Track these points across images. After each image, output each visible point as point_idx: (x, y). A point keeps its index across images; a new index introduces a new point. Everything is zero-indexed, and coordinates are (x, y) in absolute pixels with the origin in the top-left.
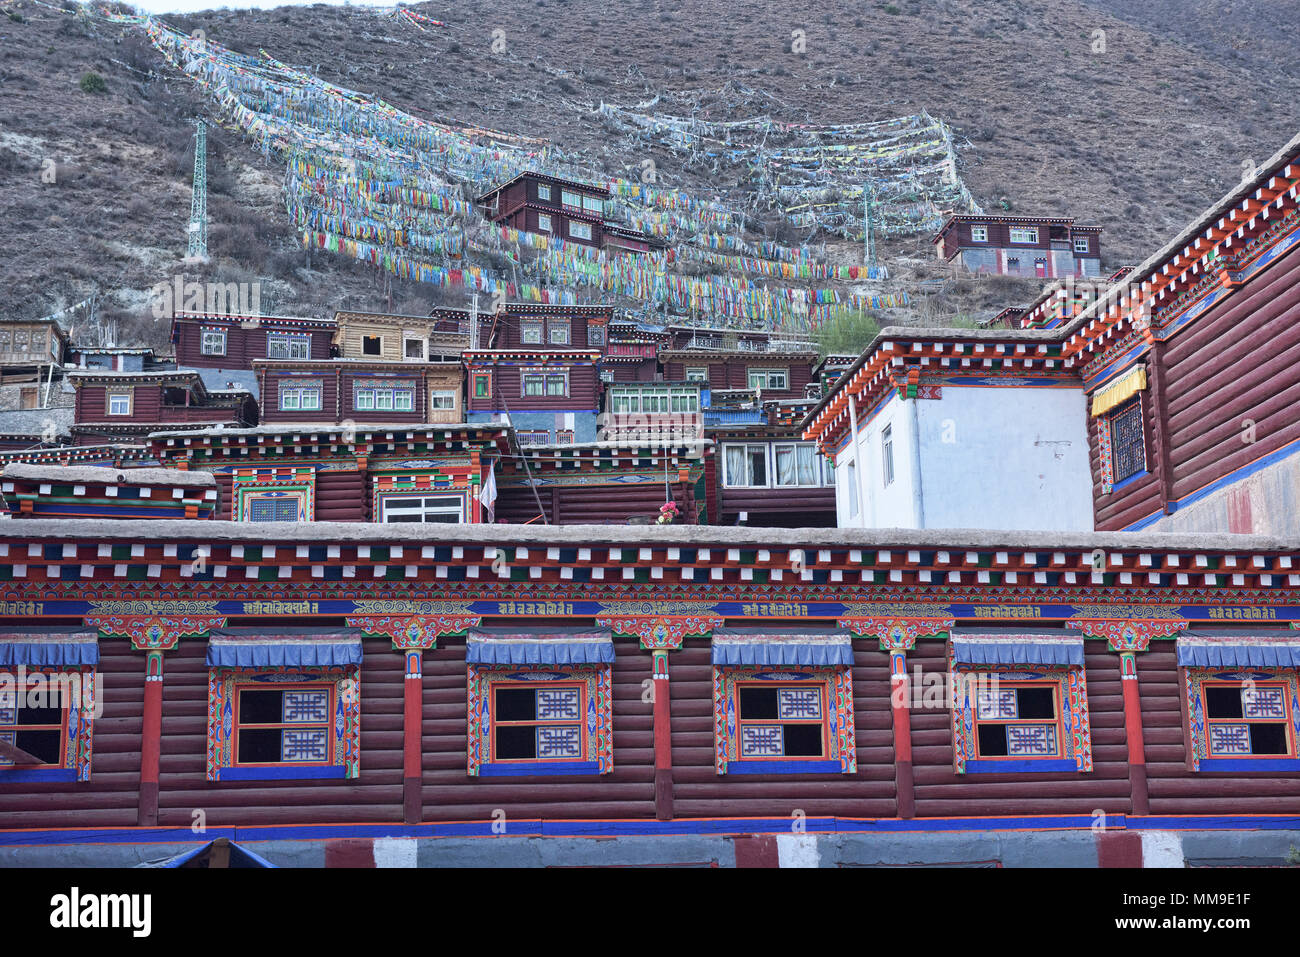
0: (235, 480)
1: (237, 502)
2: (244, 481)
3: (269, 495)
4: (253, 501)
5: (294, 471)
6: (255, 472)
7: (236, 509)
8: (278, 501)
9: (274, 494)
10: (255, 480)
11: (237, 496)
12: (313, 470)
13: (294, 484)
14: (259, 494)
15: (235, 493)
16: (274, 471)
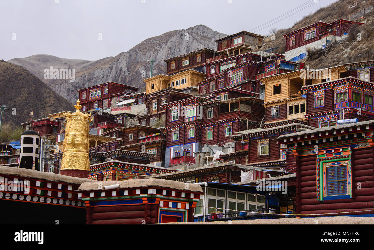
0: (318, 157)
1: (319, 169)
2: (321, 158)
3: (334, 164)
4: (327, 168)
5: (341, 150)
6: (325, 152)
7: (319, 173)
8: (338, 167)
9: (336, 163)
10: (326, 156)
11: (319, 166)
12: (349, 149)
13: (342, 157)
14: (330, 164)
15: (318, 164)
16: (333, 151)
